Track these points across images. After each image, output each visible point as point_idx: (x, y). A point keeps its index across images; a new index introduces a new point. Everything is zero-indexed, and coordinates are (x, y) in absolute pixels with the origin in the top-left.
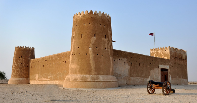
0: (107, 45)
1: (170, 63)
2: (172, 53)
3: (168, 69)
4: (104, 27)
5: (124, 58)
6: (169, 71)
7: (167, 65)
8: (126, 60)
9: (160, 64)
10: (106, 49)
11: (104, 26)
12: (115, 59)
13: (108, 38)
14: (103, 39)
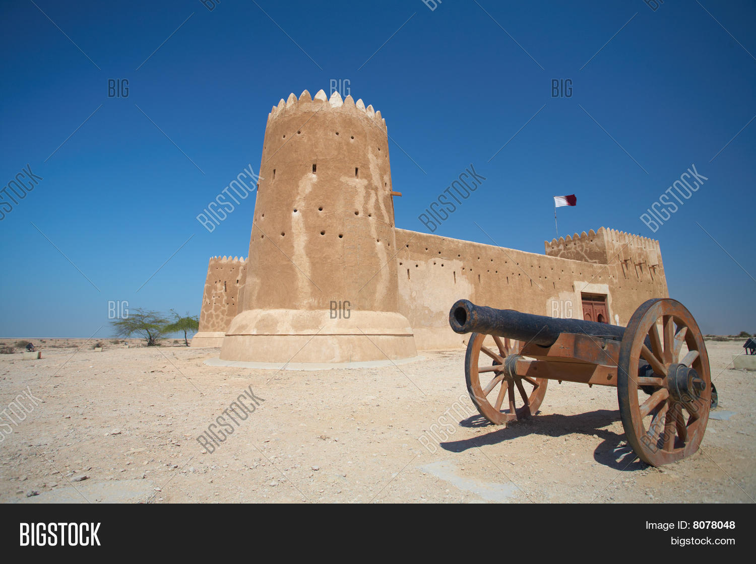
0: (363, 202)
1: (611, 276)
2: (614, 246)
3: (606, 295)
4: (352, 141)
5: (450, 258)
6: (610, 300)
7: (603, 282)
8: (457, 264)
9: (579, 280)
10: (357, 213)
11: (352, 138)
12: (418, 262)
13: (366, 178)
14: (344, 179)
